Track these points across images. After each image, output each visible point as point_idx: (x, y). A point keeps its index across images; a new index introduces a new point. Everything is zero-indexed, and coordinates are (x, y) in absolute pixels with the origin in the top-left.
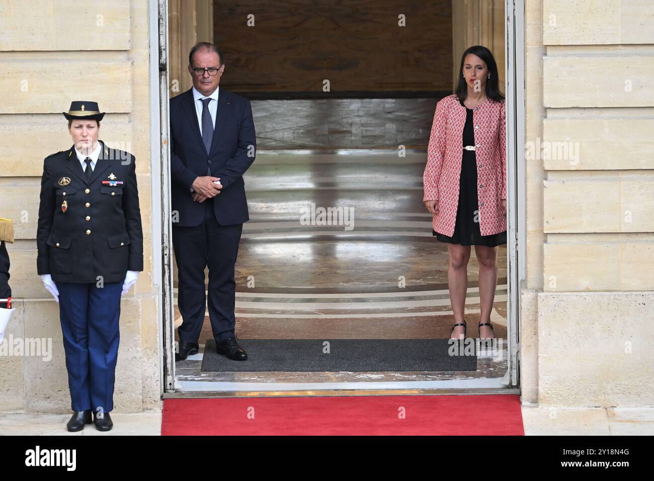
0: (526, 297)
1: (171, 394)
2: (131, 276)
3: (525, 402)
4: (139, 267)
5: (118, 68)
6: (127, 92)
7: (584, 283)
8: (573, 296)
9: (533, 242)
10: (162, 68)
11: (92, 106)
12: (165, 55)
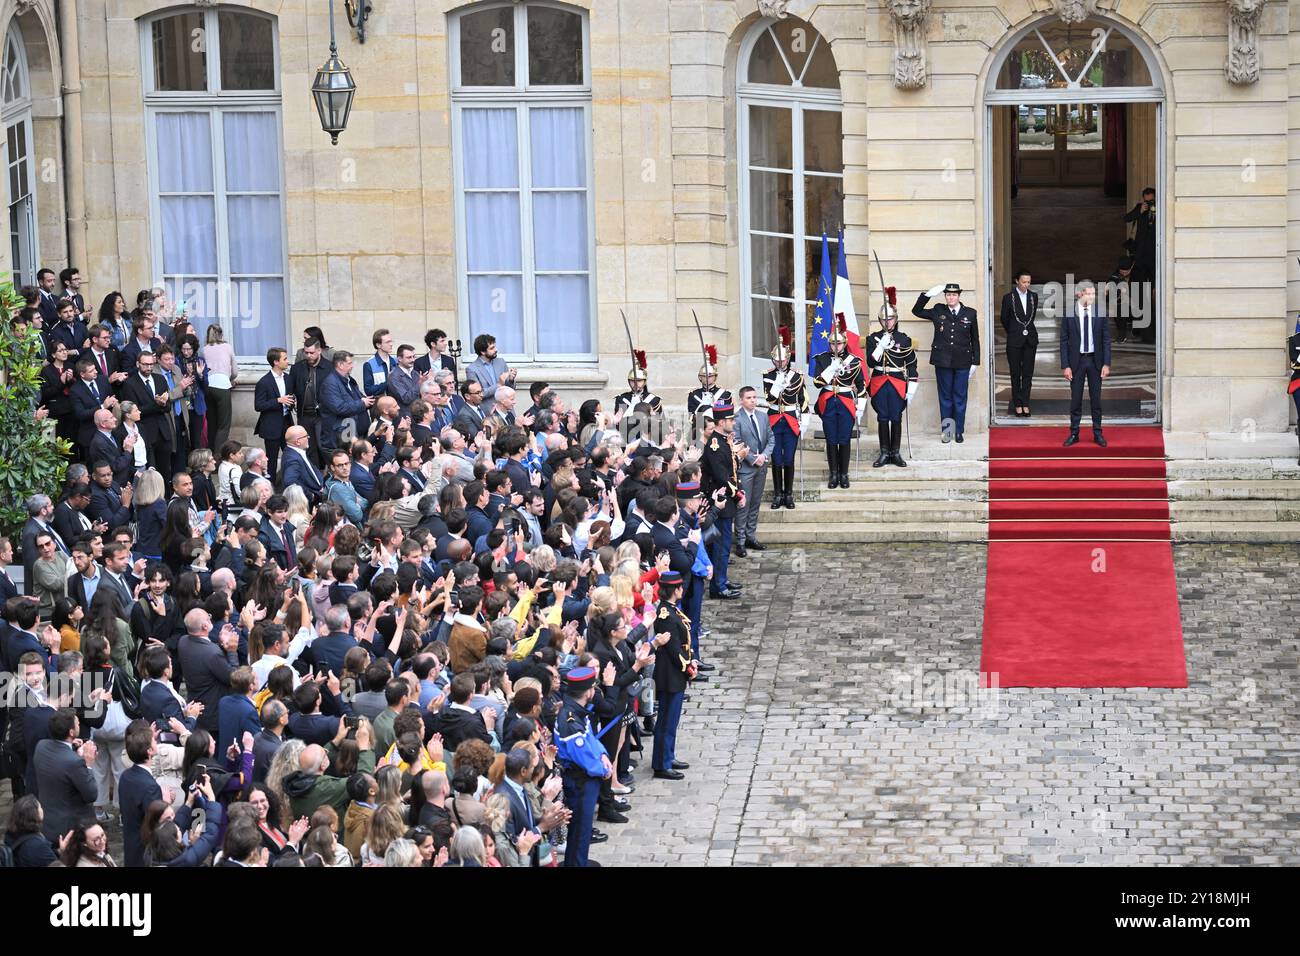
0: (1166, 379)
1: (993, 425)
2: (973, 367)
3: (1164, 430)
4: (978, 363)
5: (969, 270)
6: (973, 280)
7: (1194, 373)
8: (1188, 380)
9: (1169, 353)
10: (990, 269)
11: (956, 286)
12: (992, 262)
